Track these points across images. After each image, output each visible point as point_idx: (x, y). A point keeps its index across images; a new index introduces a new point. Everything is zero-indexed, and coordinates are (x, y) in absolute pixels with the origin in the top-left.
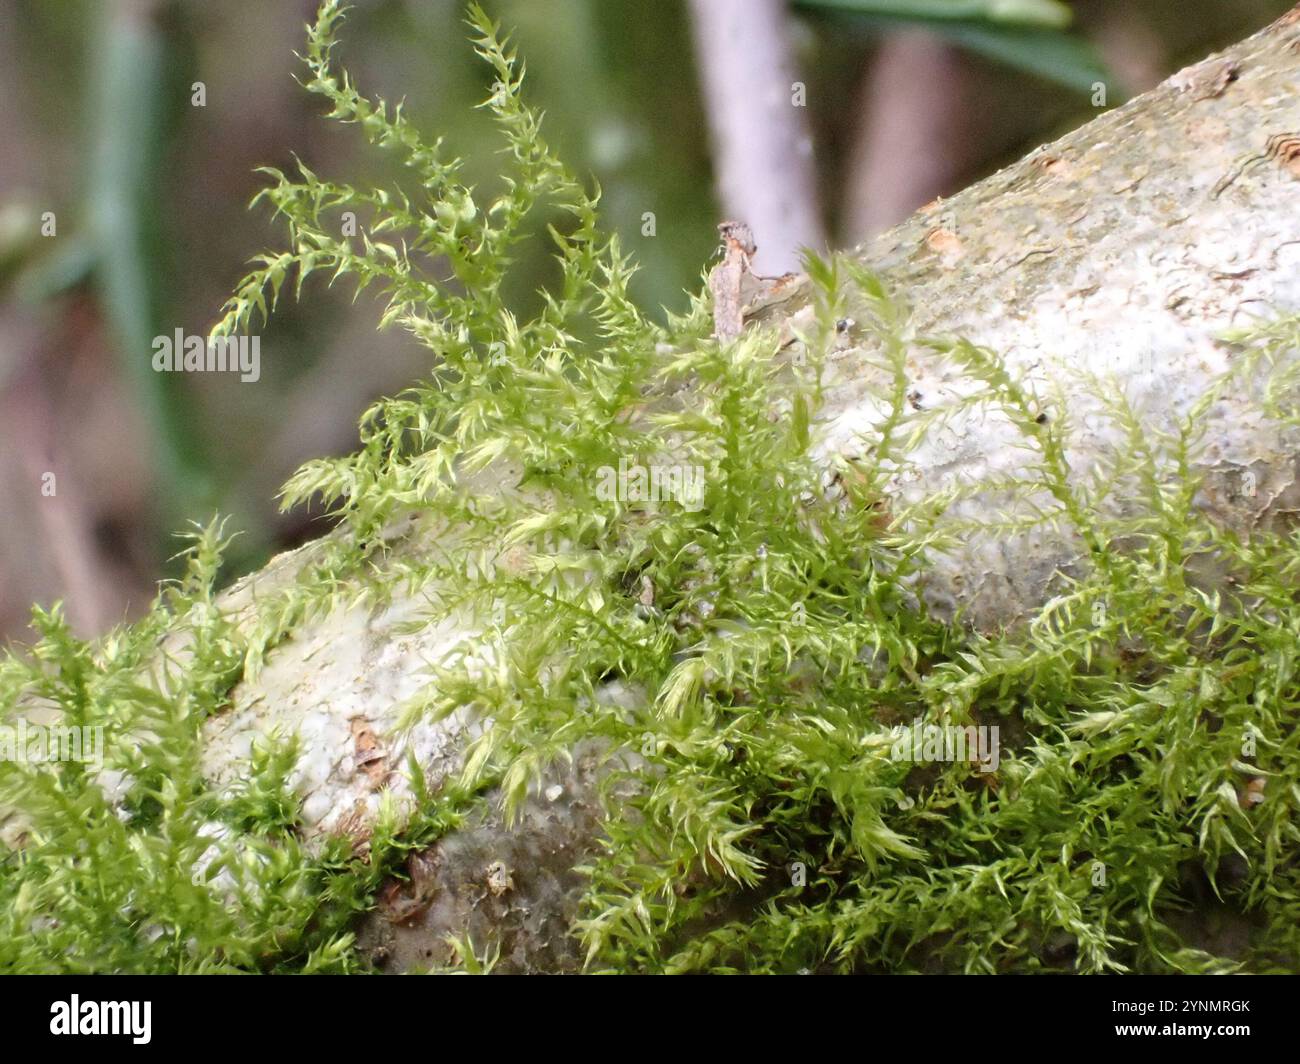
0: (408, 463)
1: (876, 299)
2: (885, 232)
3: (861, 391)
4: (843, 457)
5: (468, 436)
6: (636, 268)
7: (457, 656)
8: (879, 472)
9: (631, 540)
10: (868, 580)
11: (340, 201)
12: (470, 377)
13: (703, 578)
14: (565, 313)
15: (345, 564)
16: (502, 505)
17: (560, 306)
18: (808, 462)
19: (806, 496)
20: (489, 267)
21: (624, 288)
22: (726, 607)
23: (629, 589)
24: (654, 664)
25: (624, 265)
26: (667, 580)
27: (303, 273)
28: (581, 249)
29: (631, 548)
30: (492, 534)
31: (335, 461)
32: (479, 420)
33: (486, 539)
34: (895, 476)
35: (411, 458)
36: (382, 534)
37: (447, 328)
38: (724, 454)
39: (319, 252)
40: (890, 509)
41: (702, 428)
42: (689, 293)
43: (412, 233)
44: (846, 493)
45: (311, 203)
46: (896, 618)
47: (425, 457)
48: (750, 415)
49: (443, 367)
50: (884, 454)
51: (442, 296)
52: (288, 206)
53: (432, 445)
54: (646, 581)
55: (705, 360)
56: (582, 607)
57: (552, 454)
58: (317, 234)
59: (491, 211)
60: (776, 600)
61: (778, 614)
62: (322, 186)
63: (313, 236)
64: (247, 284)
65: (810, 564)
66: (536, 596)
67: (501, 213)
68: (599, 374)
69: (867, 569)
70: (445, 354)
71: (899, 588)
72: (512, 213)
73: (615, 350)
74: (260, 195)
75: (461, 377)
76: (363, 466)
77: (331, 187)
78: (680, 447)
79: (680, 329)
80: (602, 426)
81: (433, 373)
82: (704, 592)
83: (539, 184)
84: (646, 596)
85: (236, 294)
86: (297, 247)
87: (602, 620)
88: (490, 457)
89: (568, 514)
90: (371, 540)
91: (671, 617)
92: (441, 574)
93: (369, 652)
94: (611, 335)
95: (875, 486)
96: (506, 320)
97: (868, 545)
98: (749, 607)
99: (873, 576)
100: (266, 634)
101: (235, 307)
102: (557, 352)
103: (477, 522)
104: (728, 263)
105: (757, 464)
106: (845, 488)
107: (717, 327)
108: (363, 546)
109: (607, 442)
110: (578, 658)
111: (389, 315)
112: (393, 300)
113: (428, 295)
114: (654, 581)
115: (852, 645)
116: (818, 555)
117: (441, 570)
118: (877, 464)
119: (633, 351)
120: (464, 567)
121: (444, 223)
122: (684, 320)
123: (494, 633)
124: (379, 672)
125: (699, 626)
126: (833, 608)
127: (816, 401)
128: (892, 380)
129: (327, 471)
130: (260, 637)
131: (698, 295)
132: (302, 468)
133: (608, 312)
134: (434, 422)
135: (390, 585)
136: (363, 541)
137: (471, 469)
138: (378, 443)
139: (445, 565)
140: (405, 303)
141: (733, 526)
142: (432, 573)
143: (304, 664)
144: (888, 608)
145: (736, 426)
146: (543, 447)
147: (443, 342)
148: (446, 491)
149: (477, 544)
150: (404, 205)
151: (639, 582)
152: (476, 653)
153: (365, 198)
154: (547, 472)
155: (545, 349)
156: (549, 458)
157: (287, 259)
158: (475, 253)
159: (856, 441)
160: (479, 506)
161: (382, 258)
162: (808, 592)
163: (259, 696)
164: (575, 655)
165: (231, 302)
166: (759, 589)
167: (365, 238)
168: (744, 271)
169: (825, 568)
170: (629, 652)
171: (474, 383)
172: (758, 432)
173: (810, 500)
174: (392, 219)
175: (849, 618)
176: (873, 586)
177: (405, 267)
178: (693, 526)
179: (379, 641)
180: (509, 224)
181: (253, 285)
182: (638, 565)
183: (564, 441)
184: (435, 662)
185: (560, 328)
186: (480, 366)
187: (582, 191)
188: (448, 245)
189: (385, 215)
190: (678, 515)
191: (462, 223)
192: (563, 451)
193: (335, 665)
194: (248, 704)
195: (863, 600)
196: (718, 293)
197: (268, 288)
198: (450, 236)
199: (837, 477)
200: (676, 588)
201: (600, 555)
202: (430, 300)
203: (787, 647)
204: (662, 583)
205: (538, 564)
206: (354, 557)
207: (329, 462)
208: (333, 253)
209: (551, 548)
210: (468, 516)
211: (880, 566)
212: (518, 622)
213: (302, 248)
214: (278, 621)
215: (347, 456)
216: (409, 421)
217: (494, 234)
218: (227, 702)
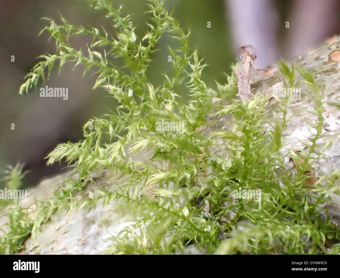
0: (105, 147)
1: (310, 83)
2: (312, 51)
3: (302, 121)
4: (294, 150)
5: (132, 137)
6: (205, 65)
7: (125, 233)
8: (310, 158)
9: (200, 183)
10: (304, 205)
11: (78, 33)
12: (133, 112)
13: (231, 202)
14: (173, 83)
15: (75, 188)
16: (144, 166)
17: (171, 80)
18: (279, 154)
19: (277, 167)
20: (141, 63)
21: (200, 74)
22: (241, 214)
23: (199, 205)
24: (211, 239)
25: (199, 64)
26: (216, 202)
27: (62, 64)
28: (181, 56)
29: (200, 187)
30: (140, 179)
31: (72, 144)
32: (137, 131)
33: (137, 181)
34: (316, 160)
35: (106, 145)
36: (91, 176)
37: (124, 90)
38: (243, 149)
39: (68, 55)
40: (314, 174)
41: (234, 138)
42: (227, 75)
43: (108, 47)
44: (295, 166)
45: (66, 33)
46: (316, 222)
47: (112, 145)
48: (255, 132)
49: (121, 107)
50: (312, 151)
51: (121, 75)
52: (56, 34)
53: (115, 140)
54: (207, 202)
55: (236, 108)
56: (181, 214)
57: (168, 146)
58: (67, 46)
59: (143, 39)
60: (264, 213)
61: (265, 220)
62: (71, 26)
63: (66, 48)
64: (37, 67)
65: (279, 198)
66: (160, 209)
67: (147, 40)
68: (189, 111)
69: (303, 200)
70: (122, 101)
71: (317, 209)
72: (152, 40)
73: (196, 101)
74: (44, 30)
75: (129, 111)
76: (84, 147)
77: (74, 27)
78: (223, 144)
79: (223, 91)
80: (190, 134)
81: (117, 109)
82: (232, 208)
83: (164, 27)
84: (207, 208)
85: (32, 72)
86: (59, 52)
87: (189, 220)
88: (141, 147)
89: (174, 172)
90: (86, 178)
91: (217, 218)
92: (118, 196)
93: (84, 228)
94: (194, 95)
95: (308, 165)
96: (149, 87)
97: (305, 190)
98: (251, 215)
99: (306, 203)
100: (42, 219)
101: (31, 77)
102: (171, 102)
103: (134, 174)
104: (244, 62)
105: (257, 154)
106: (294, 164)
107: (239, 91)
108: (83, 181)
109: (192, 142)
110: (177, 235)
111: (98, 83)
112: (100, 76)
113: (115, 74)
114: (210, 202)
115: (298, 235)
116: (283, 194)
117: (118, 195)
118: (309, 155)
119: (204, 102)
120: (128, 193)
121: (123, 43)
122: (224, 87)
123: (141, 223)
124: (89, 237)
125: (229, 222)
126: (289, 218)
127: (283, 126)
128: (317, 119)
129: (68, 149)
130: (39, 221)
131: (230, 76)
132: (58, 147)
133: (193, 85)
134: (116, 129)
135: (96, 201)
136: (83, 178)
137: (133, 152)
138: (91, 137)
139: (120, 192)
140: (105, 78)
141: (246, 180)
142: (114, 196)
143: (56, 232)
144: (313, 217)
145: (249, 137)
146: (164, 143)
147: (121, 96)
148: (121, 160)
149: (134, 183)
150: (106, 35)
151: (204, 201)
152: (133, 232)
153: (89, 32)
154: (165, 153)
155: (166, 100)
156: (167, 147)
157: (55, 58)
158: (135, 57)
159: (299, 144)
160: (135, 167)
161: (95, 58)
162: (279, 211)
163: (36, 245)
164: (176, 234)
165: (30, 74)
166: (257, 207)
167: (89, 50)
168: (251, 66)
169: (286, 200)
170: (200, 234)
171: (135, 114)
172: (259, 140)
173: (279, 169)
174: (100, 41)
175: (296, 222)
176: (306, 208)
177: (105, 62)
178: (228, 179)
179: (89, 222)
180: (151, 45)
181: (40, 67)
182: (203, 195)
183: (173, 141)
184: (115, 235)
185: (171, 90)
186: (138, 107)
187: (182, 31)
188: (123, 53)
189: (97, 40)
190: (222, 174)
191: (130, 43)
192: (173, 145)
193: (69, 233)
194: (32, 249)
195: (302, 214)
196: (240, 76)
197: (46, 70)
198: (125, 49)
199: (291, 159)
200: (220, 206)
201: (187, 190)
202: (116, 76)
203: (270, 234)
204: (214, 203)
205: (160, 193)
206: (79, 185)
207: (69, 144)
208: (74, 55)
209: (165, 185)
210: (130, 171)
211: (309, 199)
212: (152, 219)
213: (61, 53)
214: (47, 214)
215: (78, 142)
216: (105, 129)
217: (144, 48)
218: (22, 247)
